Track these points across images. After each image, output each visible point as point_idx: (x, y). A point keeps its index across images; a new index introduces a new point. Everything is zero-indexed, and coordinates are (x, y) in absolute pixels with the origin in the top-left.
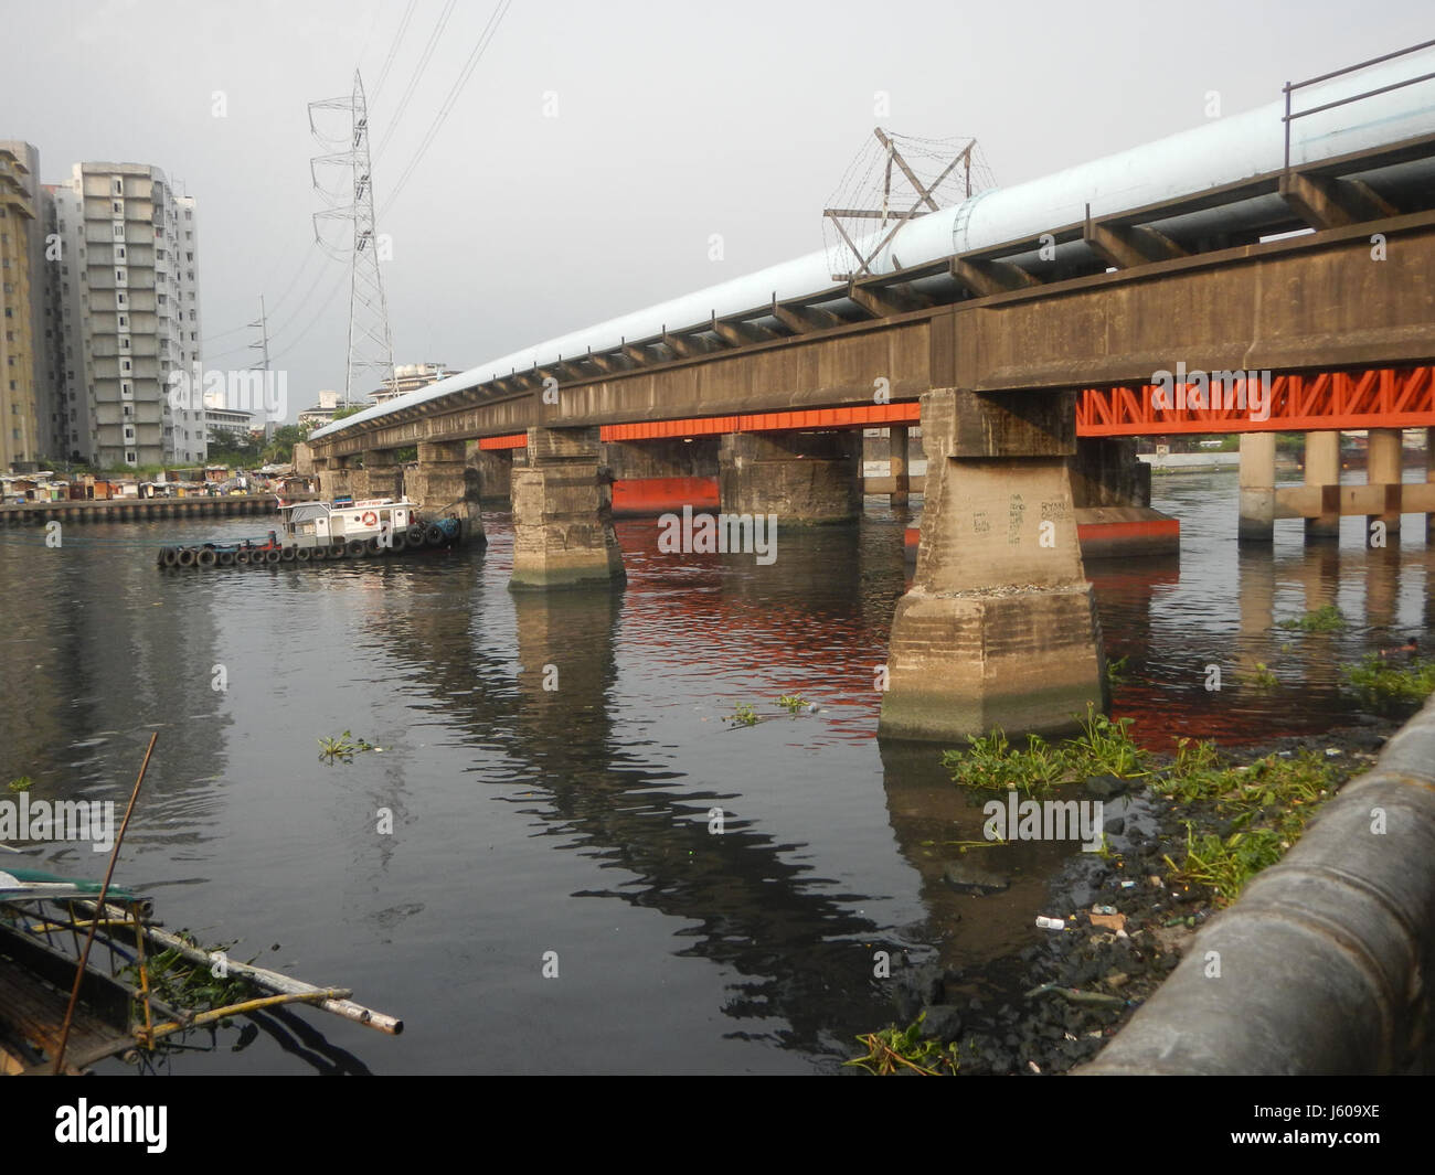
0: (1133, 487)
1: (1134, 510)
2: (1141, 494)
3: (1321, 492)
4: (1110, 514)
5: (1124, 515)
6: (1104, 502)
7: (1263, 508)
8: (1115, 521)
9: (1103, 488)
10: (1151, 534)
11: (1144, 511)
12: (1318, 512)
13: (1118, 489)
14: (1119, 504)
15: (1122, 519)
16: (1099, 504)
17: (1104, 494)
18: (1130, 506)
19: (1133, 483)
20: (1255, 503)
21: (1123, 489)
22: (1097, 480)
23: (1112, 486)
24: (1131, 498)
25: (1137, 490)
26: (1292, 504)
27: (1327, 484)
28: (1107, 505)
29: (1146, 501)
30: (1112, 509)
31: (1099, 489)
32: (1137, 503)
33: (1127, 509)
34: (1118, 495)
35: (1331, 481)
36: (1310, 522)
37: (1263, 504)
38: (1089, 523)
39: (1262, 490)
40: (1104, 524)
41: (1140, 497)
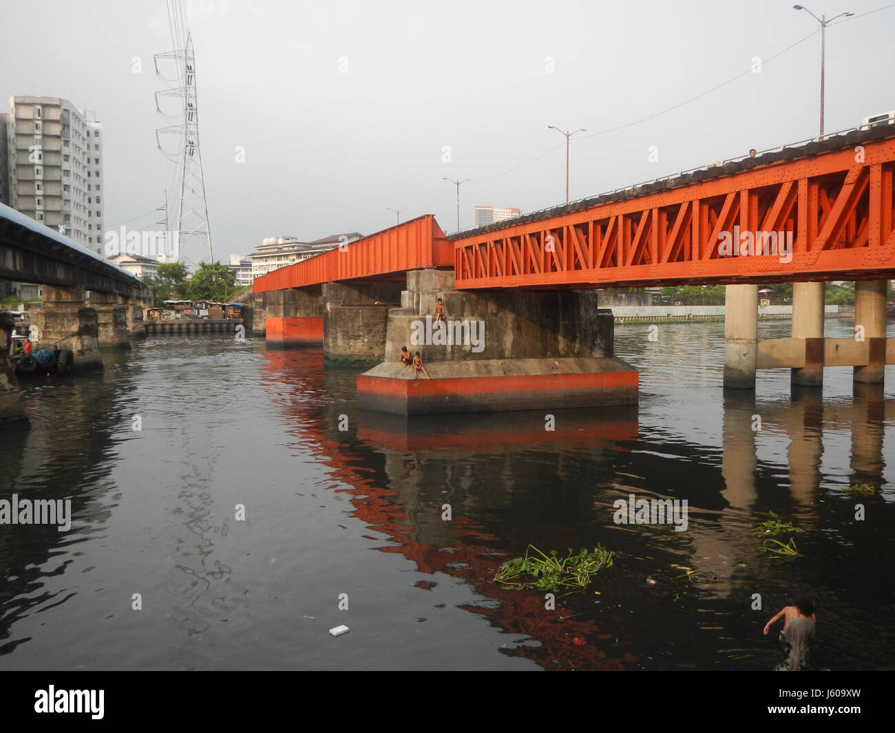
0: (594, 340)
1: (594, 361)
2: (603, 344)
3: (805, 344)
4: (568, 365)
5: (581, 366)
6: (562, 352)
7: (744, 358)
8: (567, 371)
9: (560, 339)
10: (606, 385)
11: (604, 363)
12: (802, 363)
13: (578, 341)
14: (578, 355)
15: (577, 370)
16: (556, 354)
17: (562, 344)
18: (591, 356)
19: (594, 335)
20: (736, 353)
21: (583, 341)
22: (555, 331)
23: (571, 336)
24: (592, 349)
25: (598, 341)
26: (776, 354)
27: (811, 336)
28: (566, 356)
29: (609, 352)
30: (570, 360)
31: (556, 340)
32: (598, 354)
33: (588, 361)
34: (577, 346)
35: (814, 334)
36: (795, 371)
37: (745, 355)
38: (539, 374)
39: (744, 341)
40: (555, 375)
41: (601, 348)
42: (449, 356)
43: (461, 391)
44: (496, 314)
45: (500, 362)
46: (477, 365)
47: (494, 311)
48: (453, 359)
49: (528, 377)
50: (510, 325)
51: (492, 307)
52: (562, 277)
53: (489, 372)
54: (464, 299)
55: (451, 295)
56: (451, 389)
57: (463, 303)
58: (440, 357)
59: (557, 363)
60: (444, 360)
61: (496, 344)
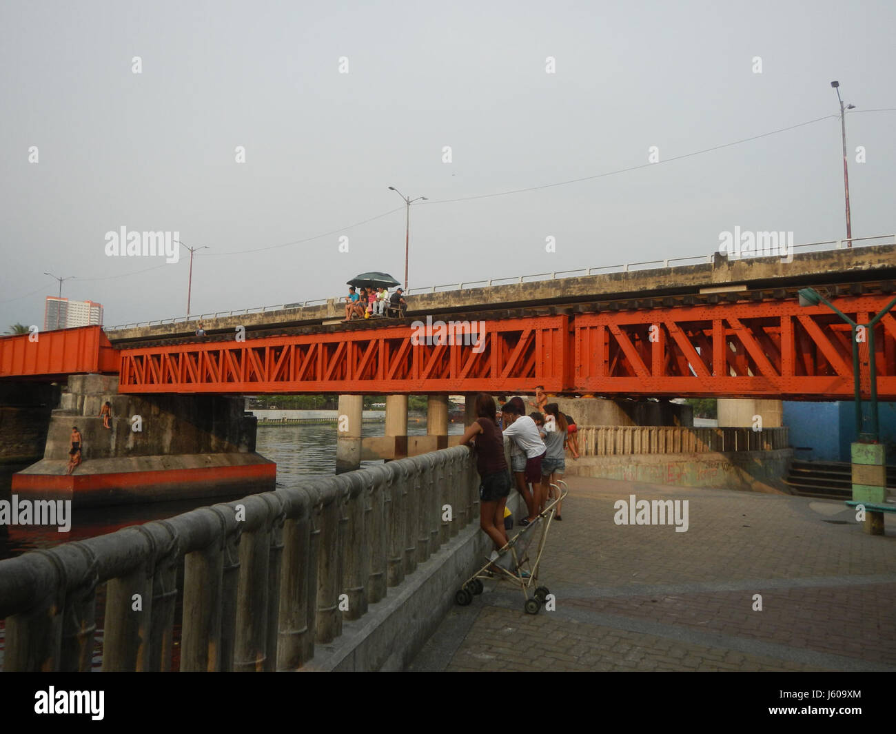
0: (240, 438)
1: (241, 456)
2: (247, 442)
3: (394, 440)
4: (219, 459)
5: (230, 460)
6: (213, 449)
7: (352, 452)
8: (218, 464)
9: (213, 437)
10: (251, 475)
11: (249, 456)
12: (392, 455)
13: (227, 439)
14: (227, 451)
15: (227, 463)
16: (209, 450)
17: (214, 442)
18: (237, 452)
19: (241, 434)
20: (347, 448)
21: (231, 439)
22: (208, 430)
23: (222, 435)
24: (238, 446)
25: (244, 439)
26: (374, 449)
27: (398, 435)
28: (217, 452)
29: (251, 448)
30: (221, 455)
31: (209, 439)
32: (243, 449)
33: (235, 455)
34: (227, 443)
35: (401, 433)
36: (388, 461)
37: (352, 449)
38: (195, 467)
39: (352, 438)
40: (209, 468)
41: (246, 444)
42: (112, 454)
43: (124, 484)
44: (158, 416)
45: (159, 458)
46: (139, 461)
47: (156, 413)
48: (116, 455)
49: (185, 470)
50: (170, 425)
51: (154, 410)
52: (217, 387)
53: (150, 467)
54: (130, 402)
55: (118, 398)
56: (115, 483)
57: (129, 407)
58: (104, 454)
59: (209, 458)
60: (107, 456)
61: (156, 442)
